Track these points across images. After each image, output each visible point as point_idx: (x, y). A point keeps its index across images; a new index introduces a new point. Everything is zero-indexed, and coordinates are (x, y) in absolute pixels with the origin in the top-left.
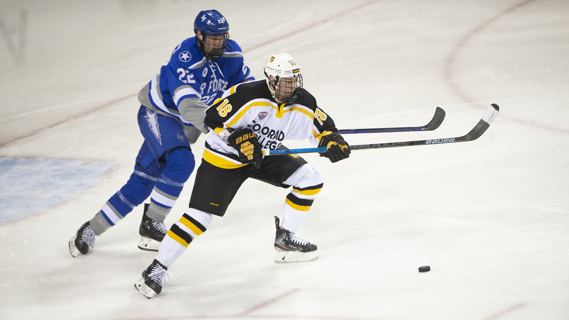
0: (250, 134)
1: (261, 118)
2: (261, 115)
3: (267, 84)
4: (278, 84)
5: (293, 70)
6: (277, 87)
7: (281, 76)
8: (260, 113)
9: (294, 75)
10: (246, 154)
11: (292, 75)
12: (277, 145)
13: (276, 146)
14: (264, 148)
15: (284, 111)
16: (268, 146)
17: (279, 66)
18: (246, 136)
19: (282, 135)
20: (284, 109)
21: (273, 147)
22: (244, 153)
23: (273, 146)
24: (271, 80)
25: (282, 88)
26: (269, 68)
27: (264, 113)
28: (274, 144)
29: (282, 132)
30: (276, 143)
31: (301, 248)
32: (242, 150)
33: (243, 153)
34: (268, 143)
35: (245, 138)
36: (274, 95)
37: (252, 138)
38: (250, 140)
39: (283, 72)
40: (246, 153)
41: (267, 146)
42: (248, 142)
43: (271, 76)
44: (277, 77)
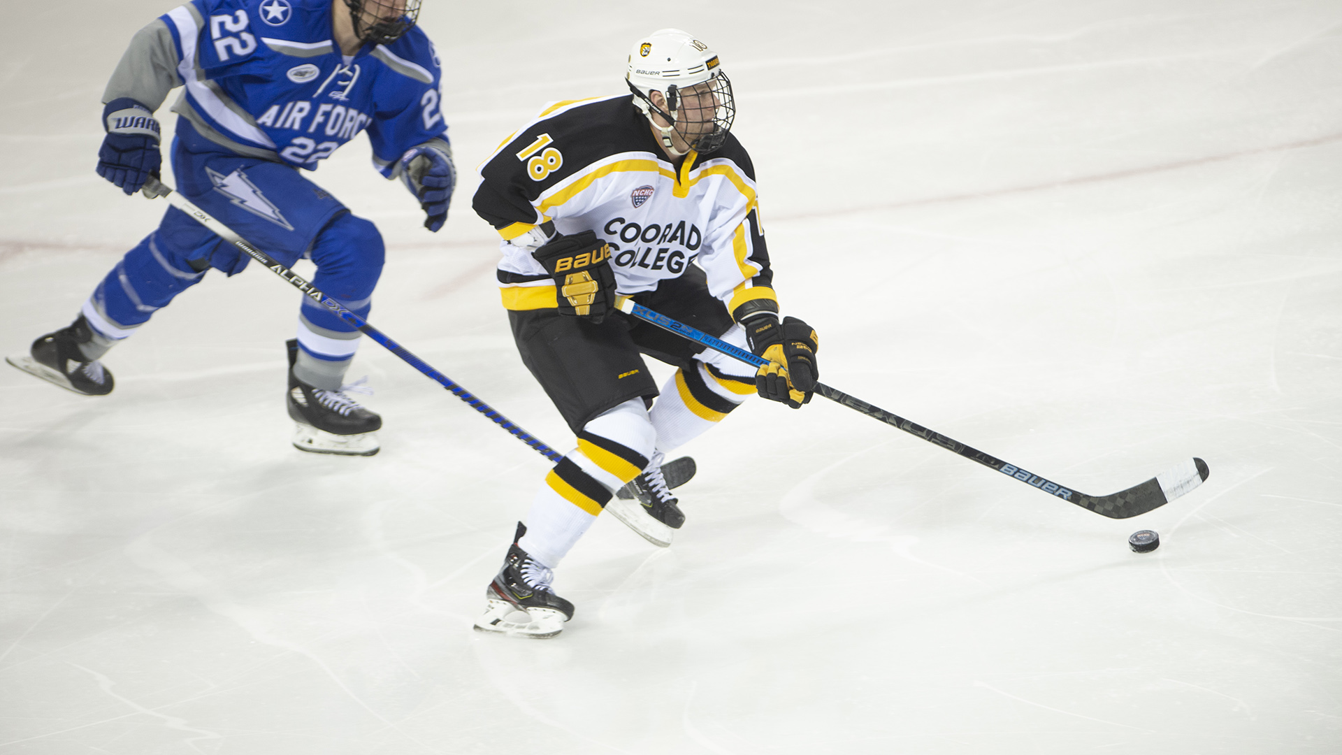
0: (594, 253)
1: (636, 203)
2: (639, 196)
3: (644, 115)
4: (678, 104)
5: (707, 62)
6: (675, 115)
7: (680, 85)
8: (637, 190)
9: (713, 74)
10: (573, 302)
11: (706, 75)
12: (685, 261)
13: (682, 264)
14: (652, 269)
15: (691, 182)
16: (664, 263)
17: (669, 60)
18: (585, 258)
19: (694, 235)
20: (689, 174)
21: (675, 264)
22: (570, 300)
23: (677, 263)
24: (655, 103)
25: (689, 113)
26: (644, 72)
27: (647, 188)
28: (676, 258)
29: (694, 229)
30: (682, 256)
31: (649, 501)
32: (565, 291)
33: (566, 298)
34: (662, 255)
35: (579, 263)
36: (668, 138)
37: (598, 263)
38: (590, 268)
39: (684, 73)
40: (575, 301)
41: (659, 263)
42: (586, 274)
43: (652, 91)
44: (672, 90)
